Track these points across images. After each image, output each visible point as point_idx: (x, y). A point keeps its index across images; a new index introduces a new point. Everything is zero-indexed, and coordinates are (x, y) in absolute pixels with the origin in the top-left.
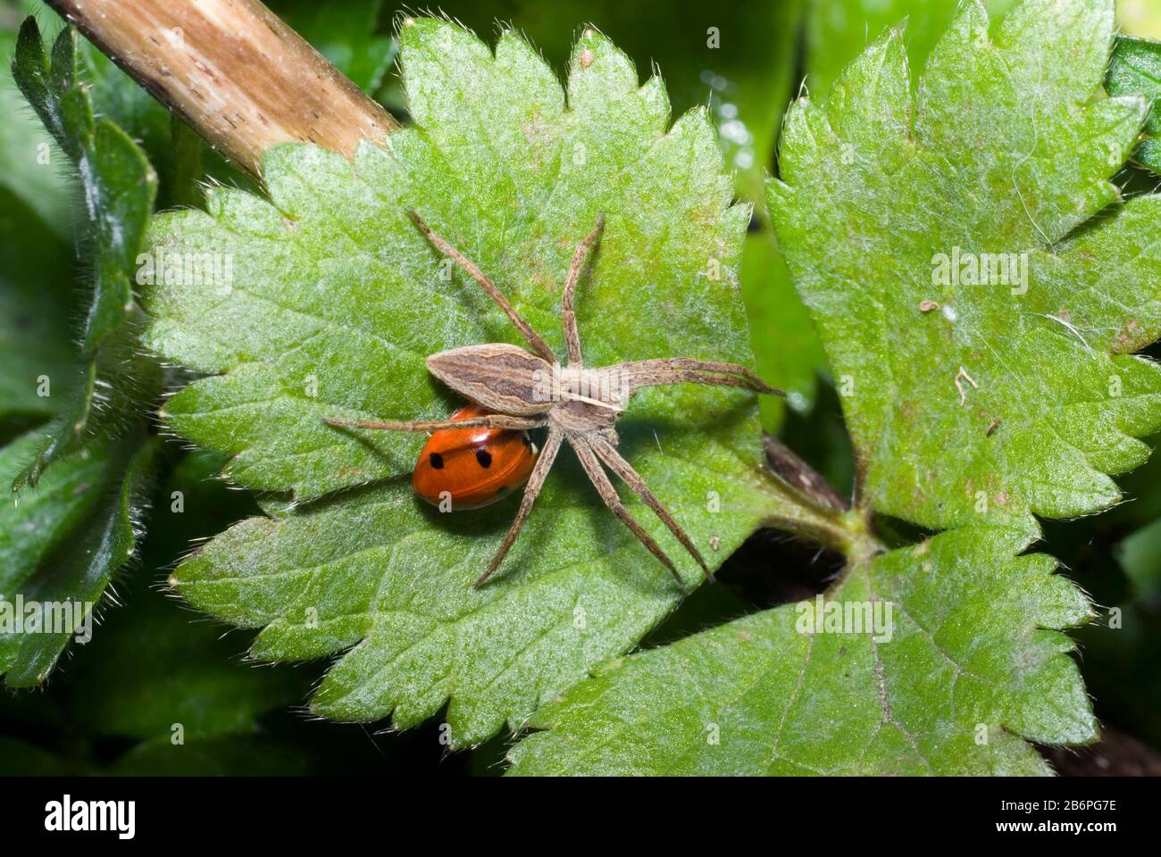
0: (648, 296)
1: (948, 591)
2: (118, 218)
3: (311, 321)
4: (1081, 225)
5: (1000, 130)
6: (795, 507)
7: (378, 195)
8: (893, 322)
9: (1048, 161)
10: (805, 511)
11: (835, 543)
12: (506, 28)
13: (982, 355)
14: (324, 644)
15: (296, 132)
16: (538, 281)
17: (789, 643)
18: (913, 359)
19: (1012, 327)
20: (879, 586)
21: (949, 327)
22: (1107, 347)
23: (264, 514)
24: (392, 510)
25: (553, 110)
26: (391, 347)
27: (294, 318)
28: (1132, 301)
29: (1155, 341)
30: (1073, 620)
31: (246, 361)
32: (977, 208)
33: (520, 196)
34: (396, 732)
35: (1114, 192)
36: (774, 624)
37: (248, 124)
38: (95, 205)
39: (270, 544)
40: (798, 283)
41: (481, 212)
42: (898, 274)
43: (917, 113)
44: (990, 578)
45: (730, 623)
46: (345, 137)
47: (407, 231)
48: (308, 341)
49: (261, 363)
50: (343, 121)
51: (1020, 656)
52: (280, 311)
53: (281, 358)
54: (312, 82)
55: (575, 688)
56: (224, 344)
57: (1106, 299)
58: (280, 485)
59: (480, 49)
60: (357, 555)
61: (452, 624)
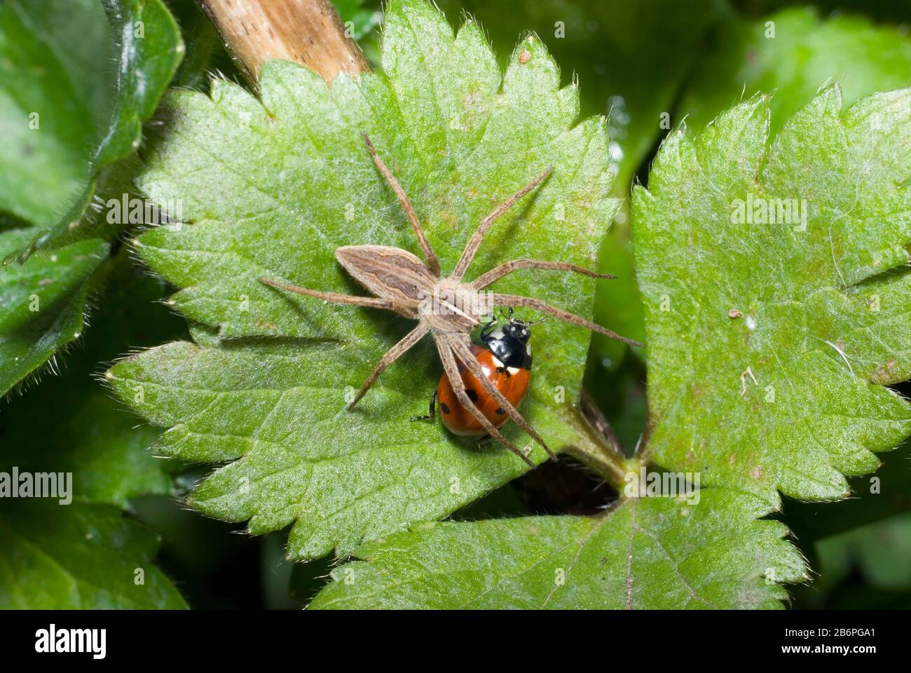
0: (524, 251)
1: (698, 534)
2: (146, 74)
3: (268, 201)
4: (873, 276)
5: (829, 189)
6: (591, 444)
7: (343, 116)
8: (704, 320)
9: (860, 221)
10: (598, 450)
11: (614, 480)
12: (469, 18)
13: (767, 361)
14: (211, 453)
15: (293, 50)
16: (445, 216)
17: (565, 544)
18: (712, 352)
19: (797, 344)
20: (643, 519)
21: (747, 334)
22: (867, 376)
23: (192, 341)
24: (290, 363)
25: (490, 89)
26: (323, 236)
27: (255, 195)
28: (896, 345)
29: (907, 380)
30: (791, 577)
31: (211, 218)
32: (795, 246)
33: (448, 148)
34: (249, 535)
35: (906, 256)
36: (557, 528)
37: (258, 34)
38: (129, 61)
39: (191, 365)
40: (639, 272)
41: (416, 152)
42: (718, 283)
43: (767, 162)
44: (733, 531)
45: (523, 518)
46: (330, 65)
47: (358, 150)
48: (262, 215)
49: (221, 222)
50: (331, 52)
51: (743, 594)
52: (246, 187)
53: (238, 223)
54: (317, 15)
55: (395, 535)
56: (197, 201)
57: (876, 339)
58: (211, 320)
59: (446, 28)
60: (254, 391)
61: (312, 464)
